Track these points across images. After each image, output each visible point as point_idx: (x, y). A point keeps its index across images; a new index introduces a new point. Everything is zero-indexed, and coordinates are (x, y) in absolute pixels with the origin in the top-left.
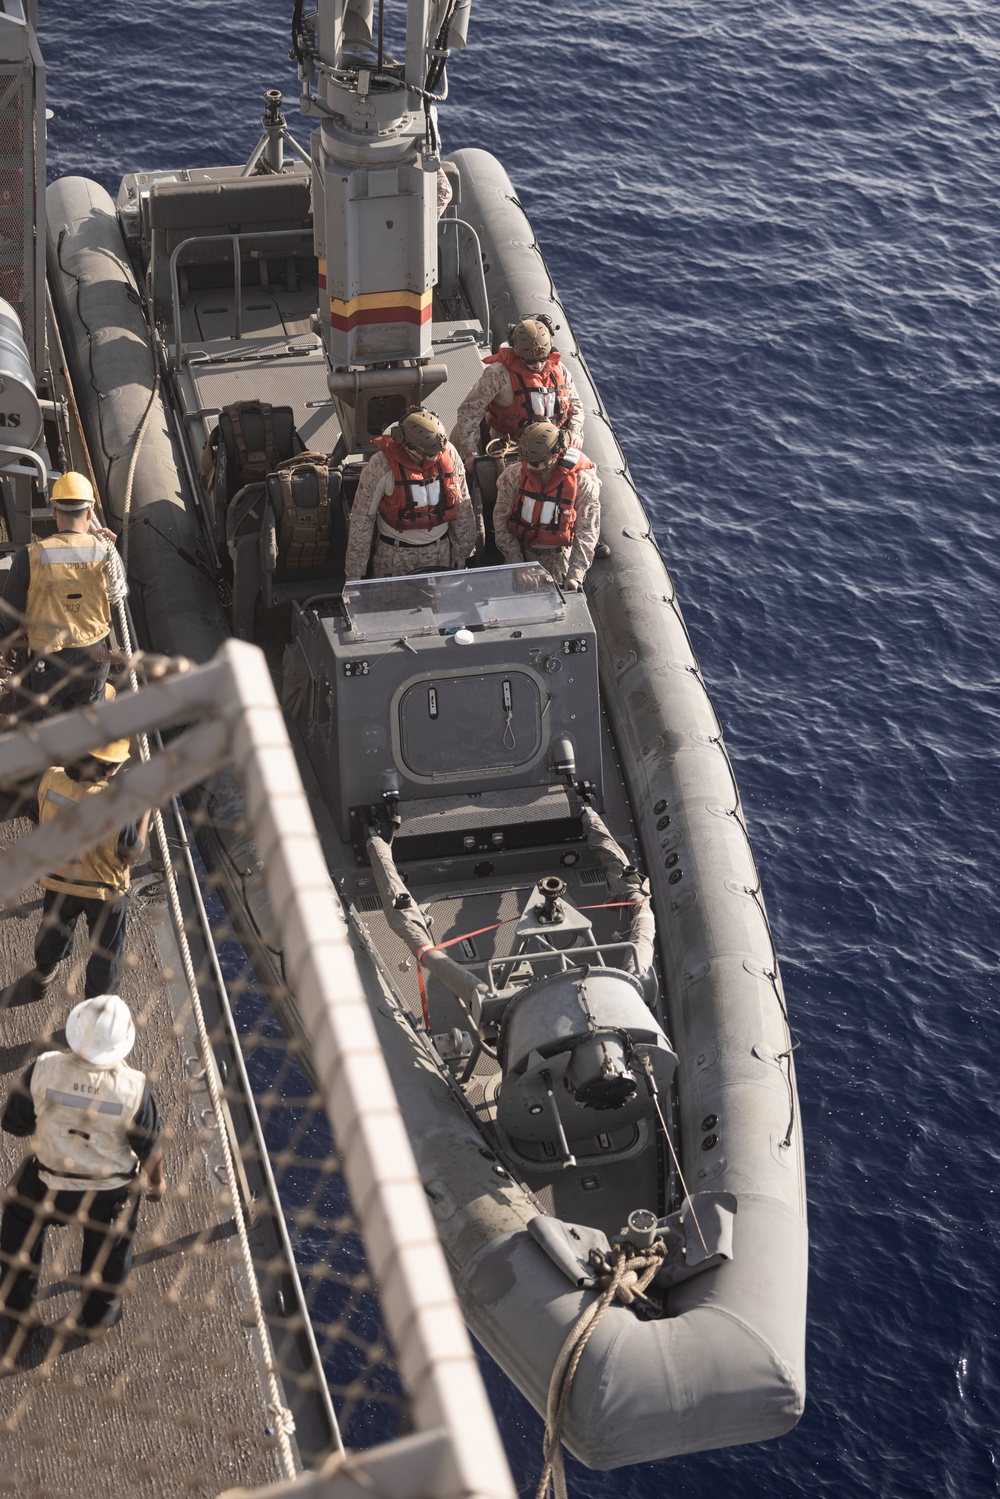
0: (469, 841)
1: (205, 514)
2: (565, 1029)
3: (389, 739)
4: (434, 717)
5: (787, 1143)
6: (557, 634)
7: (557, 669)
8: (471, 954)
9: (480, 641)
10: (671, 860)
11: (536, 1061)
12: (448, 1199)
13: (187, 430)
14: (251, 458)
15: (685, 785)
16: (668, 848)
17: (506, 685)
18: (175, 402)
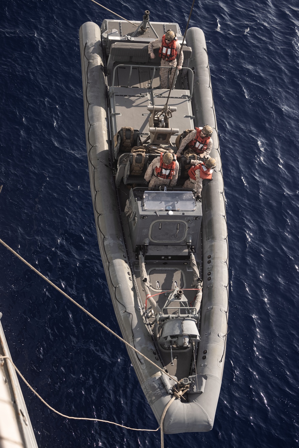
0: (163, 258)
1: (112, 143)
2: (177, 332)
3: (148, 232)
4: (160, 229)
5: (221, 361)
6: (193, 215)
7: (191, 223)
8: (159, 287)
9: (174, 214)
10: (209, 274)
11: (169, 339)
12: (144, 364)
13: (111, 117)
14: (126, 141)
15: (216, 252)
16: (209, 270)
17: (179, 224)
18: (109, 106)
